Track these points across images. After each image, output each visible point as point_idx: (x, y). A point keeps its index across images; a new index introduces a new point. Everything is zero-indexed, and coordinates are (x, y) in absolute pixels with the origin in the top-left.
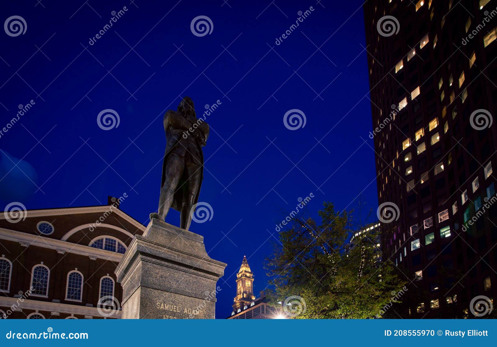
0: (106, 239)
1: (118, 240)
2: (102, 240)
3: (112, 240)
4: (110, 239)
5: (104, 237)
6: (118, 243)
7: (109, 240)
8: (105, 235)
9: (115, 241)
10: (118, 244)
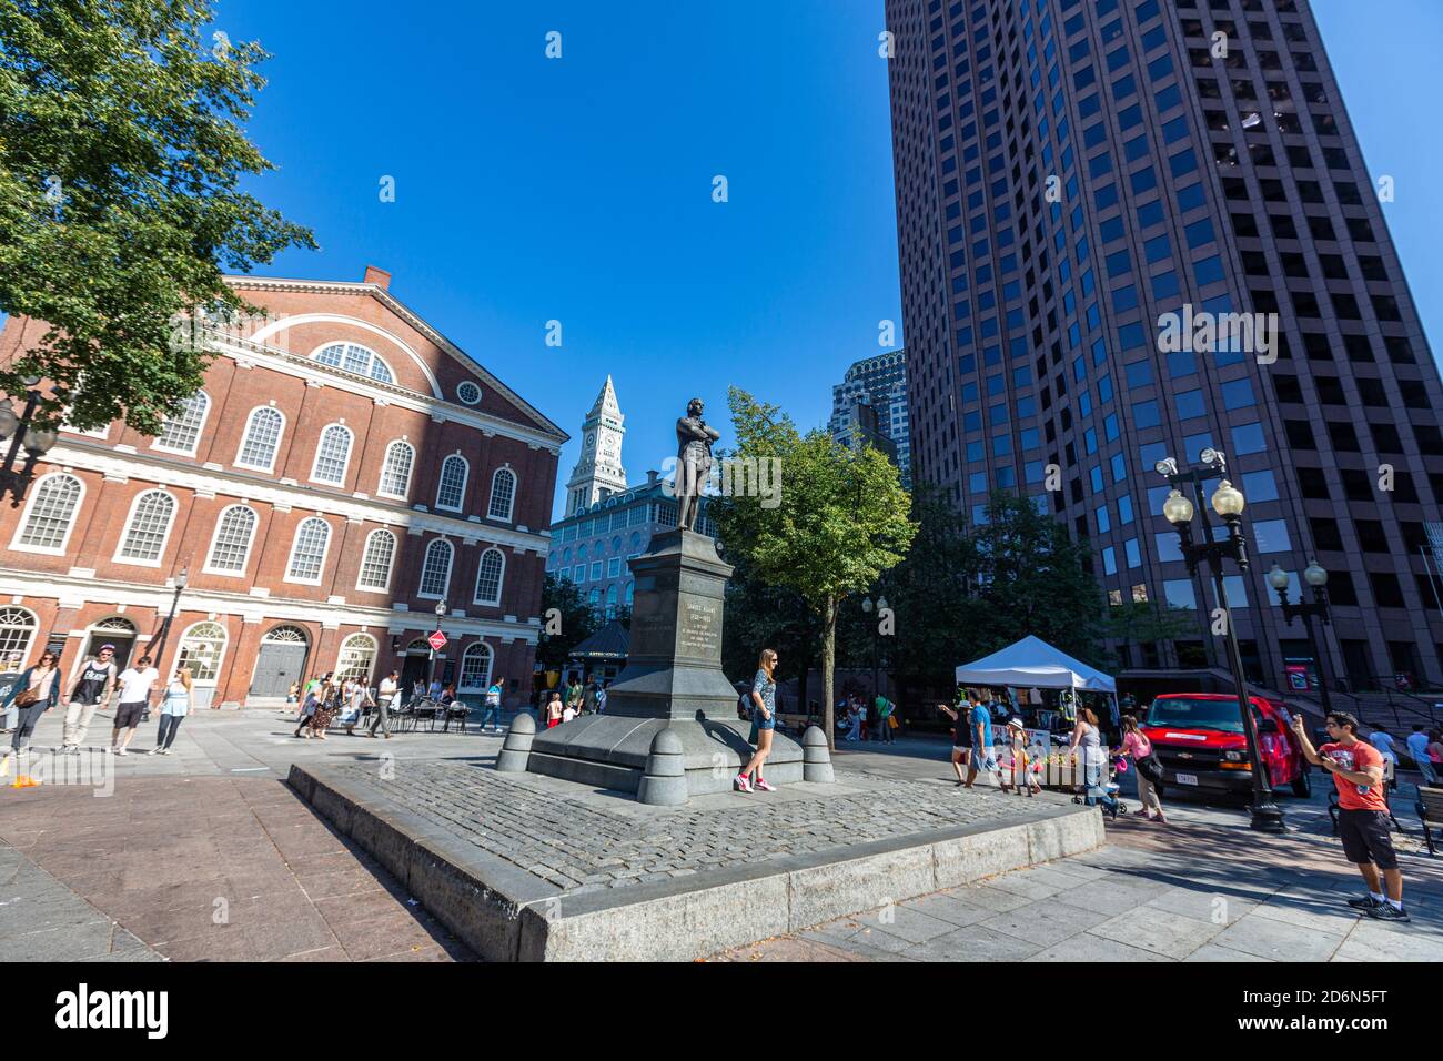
0: (351, 348)
1: (374, 353)
2: (340, 349)
3: (363, 351)
4: (359, 348)
5: (347, 343)
7: (357, 349)
8: (349, 339)
9: (369, 354)
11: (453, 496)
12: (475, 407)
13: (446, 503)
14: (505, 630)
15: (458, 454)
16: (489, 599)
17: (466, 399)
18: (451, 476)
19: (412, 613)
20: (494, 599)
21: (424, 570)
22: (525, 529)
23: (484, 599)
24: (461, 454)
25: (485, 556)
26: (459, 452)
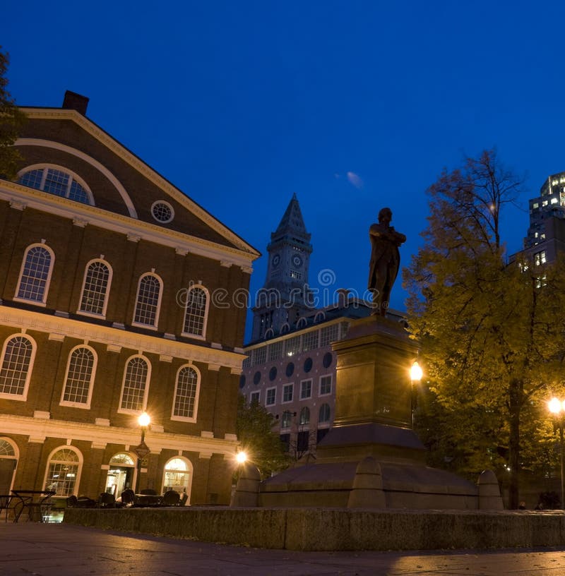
0: (50, 171)
1: (73, 175)
2: (41, 172)
3: (62, 174)
4: (58, 171)
5: (46, 167)
6: (74, 180)
7: (56, 172)
8: (49, 162)
9: (67, 176)
10: (73, 183)
11: (148, 314)
12: (169, 226)
13: (142, 322)
14: (202, 445)
15: (153, 273)
16: (186, 415)
17: (159, 218)
18: (146, 295)
19: (113, 428)
20: (191, 415)
21: (123, 387)
22: (219, 345)
23: (181, 415)
24: (155, 272)
25: (181, 373)
26: (153, 270)
